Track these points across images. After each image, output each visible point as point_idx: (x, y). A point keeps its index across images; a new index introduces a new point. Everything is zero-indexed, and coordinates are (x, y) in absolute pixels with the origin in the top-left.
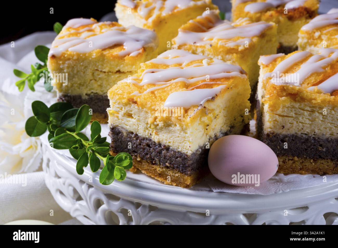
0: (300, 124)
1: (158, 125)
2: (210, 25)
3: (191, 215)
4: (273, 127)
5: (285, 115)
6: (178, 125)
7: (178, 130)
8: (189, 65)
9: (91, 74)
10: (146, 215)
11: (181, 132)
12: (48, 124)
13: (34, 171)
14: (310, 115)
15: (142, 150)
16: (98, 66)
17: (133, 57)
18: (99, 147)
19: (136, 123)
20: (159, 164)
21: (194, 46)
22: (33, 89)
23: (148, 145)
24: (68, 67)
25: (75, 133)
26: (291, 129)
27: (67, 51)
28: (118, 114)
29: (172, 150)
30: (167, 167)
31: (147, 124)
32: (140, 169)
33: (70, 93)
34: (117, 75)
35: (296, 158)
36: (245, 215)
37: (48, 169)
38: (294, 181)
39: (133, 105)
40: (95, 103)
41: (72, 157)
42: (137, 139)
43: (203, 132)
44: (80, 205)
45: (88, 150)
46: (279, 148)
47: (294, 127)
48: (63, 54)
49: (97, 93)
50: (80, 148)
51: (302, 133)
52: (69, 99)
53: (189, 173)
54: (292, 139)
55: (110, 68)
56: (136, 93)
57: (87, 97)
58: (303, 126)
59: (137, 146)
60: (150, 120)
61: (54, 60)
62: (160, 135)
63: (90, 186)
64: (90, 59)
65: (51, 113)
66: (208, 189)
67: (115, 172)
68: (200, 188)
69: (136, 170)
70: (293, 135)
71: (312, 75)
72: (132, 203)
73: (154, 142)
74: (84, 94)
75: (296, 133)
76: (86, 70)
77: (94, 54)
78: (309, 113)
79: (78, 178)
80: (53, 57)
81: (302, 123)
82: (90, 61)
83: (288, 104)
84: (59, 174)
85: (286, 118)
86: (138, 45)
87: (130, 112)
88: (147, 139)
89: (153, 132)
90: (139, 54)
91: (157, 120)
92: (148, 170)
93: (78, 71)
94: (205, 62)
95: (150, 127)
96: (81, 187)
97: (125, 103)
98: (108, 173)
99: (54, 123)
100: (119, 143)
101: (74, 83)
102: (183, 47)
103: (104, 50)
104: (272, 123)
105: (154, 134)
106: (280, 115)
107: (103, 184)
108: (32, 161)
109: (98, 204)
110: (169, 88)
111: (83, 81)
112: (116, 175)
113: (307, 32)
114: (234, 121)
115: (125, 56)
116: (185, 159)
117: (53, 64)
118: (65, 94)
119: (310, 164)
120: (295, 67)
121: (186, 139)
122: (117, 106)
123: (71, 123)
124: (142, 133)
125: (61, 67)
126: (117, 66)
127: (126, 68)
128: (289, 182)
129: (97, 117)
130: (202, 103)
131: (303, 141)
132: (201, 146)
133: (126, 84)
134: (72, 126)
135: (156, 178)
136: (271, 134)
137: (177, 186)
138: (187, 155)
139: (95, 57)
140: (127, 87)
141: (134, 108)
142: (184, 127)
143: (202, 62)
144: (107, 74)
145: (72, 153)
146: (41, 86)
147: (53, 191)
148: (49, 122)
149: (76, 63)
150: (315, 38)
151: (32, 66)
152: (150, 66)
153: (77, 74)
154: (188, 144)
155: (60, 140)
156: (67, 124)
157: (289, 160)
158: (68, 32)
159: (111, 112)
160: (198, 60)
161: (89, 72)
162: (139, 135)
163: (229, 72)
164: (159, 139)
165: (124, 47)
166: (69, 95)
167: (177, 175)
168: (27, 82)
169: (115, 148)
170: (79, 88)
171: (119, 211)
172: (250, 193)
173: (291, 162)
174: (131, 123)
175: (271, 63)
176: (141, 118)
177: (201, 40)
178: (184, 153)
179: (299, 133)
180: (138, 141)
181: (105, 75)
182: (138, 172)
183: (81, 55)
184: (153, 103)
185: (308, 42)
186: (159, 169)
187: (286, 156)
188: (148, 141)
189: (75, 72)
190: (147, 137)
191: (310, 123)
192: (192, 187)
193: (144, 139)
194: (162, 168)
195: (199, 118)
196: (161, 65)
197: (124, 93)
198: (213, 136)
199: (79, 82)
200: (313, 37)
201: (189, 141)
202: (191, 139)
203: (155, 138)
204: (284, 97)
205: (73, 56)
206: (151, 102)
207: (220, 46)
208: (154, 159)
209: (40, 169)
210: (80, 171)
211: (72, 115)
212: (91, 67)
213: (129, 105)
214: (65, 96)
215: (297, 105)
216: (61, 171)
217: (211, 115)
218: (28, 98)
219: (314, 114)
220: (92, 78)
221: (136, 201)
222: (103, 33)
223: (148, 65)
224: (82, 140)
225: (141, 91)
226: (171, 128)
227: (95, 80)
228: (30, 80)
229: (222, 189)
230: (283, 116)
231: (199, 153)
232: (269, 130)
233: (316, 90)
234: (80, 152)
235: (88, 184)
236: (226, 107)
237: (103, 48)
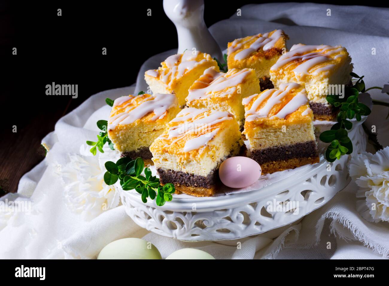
0: (270, 141)
1: (183, 163)
2: (211, 79)
3: (217, 212)
4: (254, 147)
5: (259, 138)
6: (194, 161)
7: (196, 163)
8: (196, 118)
9: (137, 136)
10: (191, 218)
11: (197, 164)
12: (118, 175)
13: (117, 206)
14: (274, 134)
15: (179, 179)
16: (141, 130)
17: (161, 120)
18: (153, 183)
19: (171, 164)
20: (190, 185)
21: (200, 100)
22: (102, 151)
23: (181, 175)
24: (122, 135)
25: (136, 177)
26: (266, 146)
27: (119, 125)
28: (159, 160)
29: (196, 176)
30: (196, 187)
31: (177, 163)
32: (181, 191)
33: (127, 151)
34: (154, 133)
35: (274, 162)
36: (250, 204)
37: (125, 203)
38: (276, 177)
39: (166, 153)
40: (145, 153)
41: (138, 193)
42: (174, 173)
43: (212, 161)
44: (151, 221)
45: (146, 187)
46: (262, 158)
47: (267, 144)
48: (116, 128)
49: (144, 147)
50: (142, 186)
51: (273, 146)
52: (128, 154)
53: (209, 187)
54: (269, 151)
55: (149, 129)
56: (166, 146)
57: (139, 151)
58: (273, 142)
59: (175, 177)
60: (178, 161)
61: (112, 133)
62: (186, 168)
63: (154, 209)
64: (134, 127)
65: (118, 167)
66: (223, 194)
67: (165, 197)
68: (219, 195)
69: (179, 192)
70: (268, 149)
71: (274, 106)
72: (181, 213)
73: (184, 173)
74: (137, 149)
75: (269, 147)
76: (134, 134)
77: (136, 123)
78: (273, 133)
79: (145, 205)
80: (111, 130)
81: (271, 140)
82: (135, 128)
83: (259, 131)
84: (133, 205)
85: (260, 139)
86: (163, 110)
87: (166, 158)
88: (180, 172)
89: (182, 167)
90: (165, 116)
91: (182, 160)
92: (186, 190)
93: (129, 136)
94: (205, 114)
95: (180, 164)
96: (148, 210)
97: (161, 153)
98: (161, 198)
99: (122, 174)
100: (165, 178)
101: (128, 144)
102: (193, 102)
103: (142, 118)
104: (253, 144)
105: (183, 168)
106: (256, 139)
107: (159, 206)
108: (113, 199)
109: (162, 218)
110: (185, 138)
111: (133, 142)
112: (166, 199)
113: (274, 71)
114: (233, 147)
115: (156, 120)
116: (205, 179)
117: (112, 135)
118: (124, 152)
119: (284, 163)
120: (264, 103)
121: (201, 168)
122: (157, 155)
123: (132, 170)
124: (176, 169)
125: (117, 136)
126: (152, 127)
127: (159, 127)
128: (272, 178)
129: (148, 162)
130: (206, 143)
131: (275, 151)
132: (212, 169)
133: (159, 141)
134: (133, 173)
135: (191, 194)
136: (254, 151)
137: (204, 196)
138: (205, 177)
139: (137, 125)
140: (160, 143)
141: (167, 155)
142: (198, 161)
143: (203, 115)
144: (147, 133)
145: (137, 190)
146: (107, 147)
147: (132, 217)
148: (118, 173)
149: (126, 131)
150: (280, 74)
151: (98, 136)
152: (172, 125)
153: (128, 138)
154: (203, 171)
155: (128, 184)
156: (130, 172)
157: (270, 164)
158: (116, 110)
159: (155, 160)
160: (202, 114)
161: (136, 135)
162: (175, 170)
163: (221, 118)
164: (186, 171)
165: (155, 113)
166: (127, 152)
167: (203, 190)
168: (97, 147)
169: (163, 181)
170: (132, 146)
171: (175, 220)
172: (248, 191)
173: (272, 165)
174: (168, 164)
175: (249, 103)
176: (173, 160)
177: (205, 94)
178: (203, 176)
179: (272, 147)
180: (175, 174)
181: (147, 134)
182: (180, 193)
183: (128, 126)
184: (177, 150)
185: (276, 78)
186: (192, 188)
187: (268, 162)
188: (180, 173)
189: (127, 137)
190: (180, 171)
191: (276, 139)
192: (214, 195)
193: (178, 172)
194: (193, 187)
195: (206, 153)
196: (179, 122)
197: (159, 147)
198: (220, 161)
199: (131, 143)
200: (279, 73)
201: (203, 169)
202: (204, 167)
203: (184, 171)
204: (255, 128)
205: (123, 127)
206: (176, 150)
207: (216, 97)
208: (187, 183)
209: (120, 204)
210: (145, 201)
211: (132, 165)
212: (136, 132)
213: (164, 154)
214: (124, 153)
215: (265, 130)
216: (134, 203)
217: (214, 149)
218: (100, 159)
219: (277, 133)
220: (139, 138)
221: (183, 211)
222: (139, 105)
223: (171, 124)
224: (141, 181)
225: (169, 143)
226: (191, 163)
227: (141, 139)
228: (99, 146)
229: (231, 192)
230: (258, 139)
231: (212, 174)
232: (253, 149)
233: (275, 118)
234: (142, 189)
235: (152, 208)
236: (224, 141)
237: (141, 117)
